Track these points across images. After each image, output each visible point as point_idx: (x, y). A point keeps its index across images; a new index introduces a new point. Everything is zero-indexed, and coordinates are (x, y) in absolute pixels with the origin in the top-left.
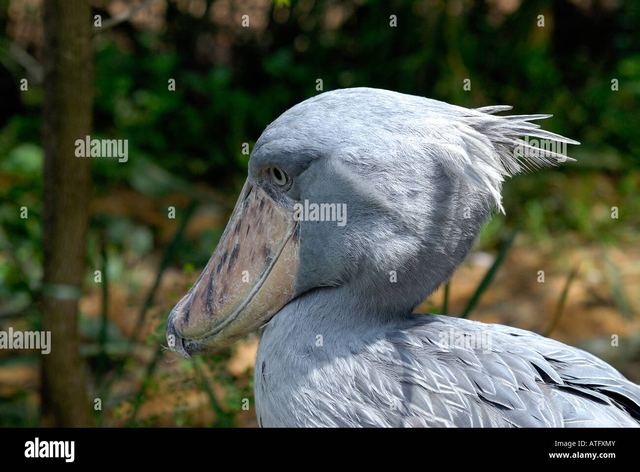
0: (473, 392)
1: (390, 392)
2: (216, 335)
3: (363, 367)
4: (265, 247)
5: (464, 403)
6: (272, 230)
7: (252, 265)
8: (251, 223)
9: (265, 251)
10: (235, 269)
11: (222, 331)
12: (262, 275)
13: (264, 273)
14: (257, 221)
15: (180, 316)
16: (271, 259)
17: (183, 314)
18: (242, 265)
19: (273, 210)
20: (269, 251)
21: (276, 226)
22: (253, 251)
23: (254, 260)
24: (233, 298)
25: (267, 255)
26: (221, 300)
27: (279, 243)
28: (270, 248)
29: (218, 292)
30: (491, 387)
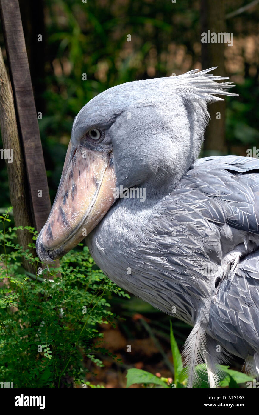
0: (208, 198)
1: (172, 226)
2: (71, 239)
3: (155, 224)
4: (93, 178)
5: (205, 206)
6: (96, 167)
7: (88, 190)
8: (80, 169)
9: (94, 180)
10: (77, 197)
11: (74, 236)
12: (95, 194)
13: (96, 193)
14: (84, 166)
15: (45, 237)
16: (98, 183)
17: (47, 236)
18: (81, 193)
19: (93, 156)
20: (97, 179)
21: (97, 164)
22: (86, 183)
23: (88, 187)
24: (80, 212)
25: (96, 182)
26: (73, 216)
27: (101, 173)
28: (97, 178)
29: (70, 213)
30: (213, 191)
